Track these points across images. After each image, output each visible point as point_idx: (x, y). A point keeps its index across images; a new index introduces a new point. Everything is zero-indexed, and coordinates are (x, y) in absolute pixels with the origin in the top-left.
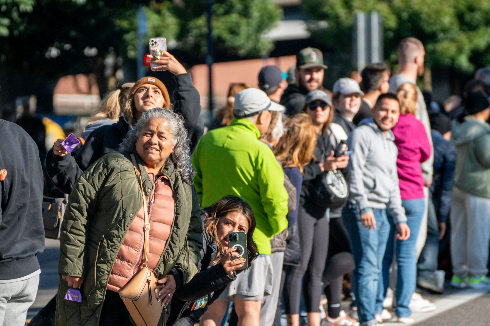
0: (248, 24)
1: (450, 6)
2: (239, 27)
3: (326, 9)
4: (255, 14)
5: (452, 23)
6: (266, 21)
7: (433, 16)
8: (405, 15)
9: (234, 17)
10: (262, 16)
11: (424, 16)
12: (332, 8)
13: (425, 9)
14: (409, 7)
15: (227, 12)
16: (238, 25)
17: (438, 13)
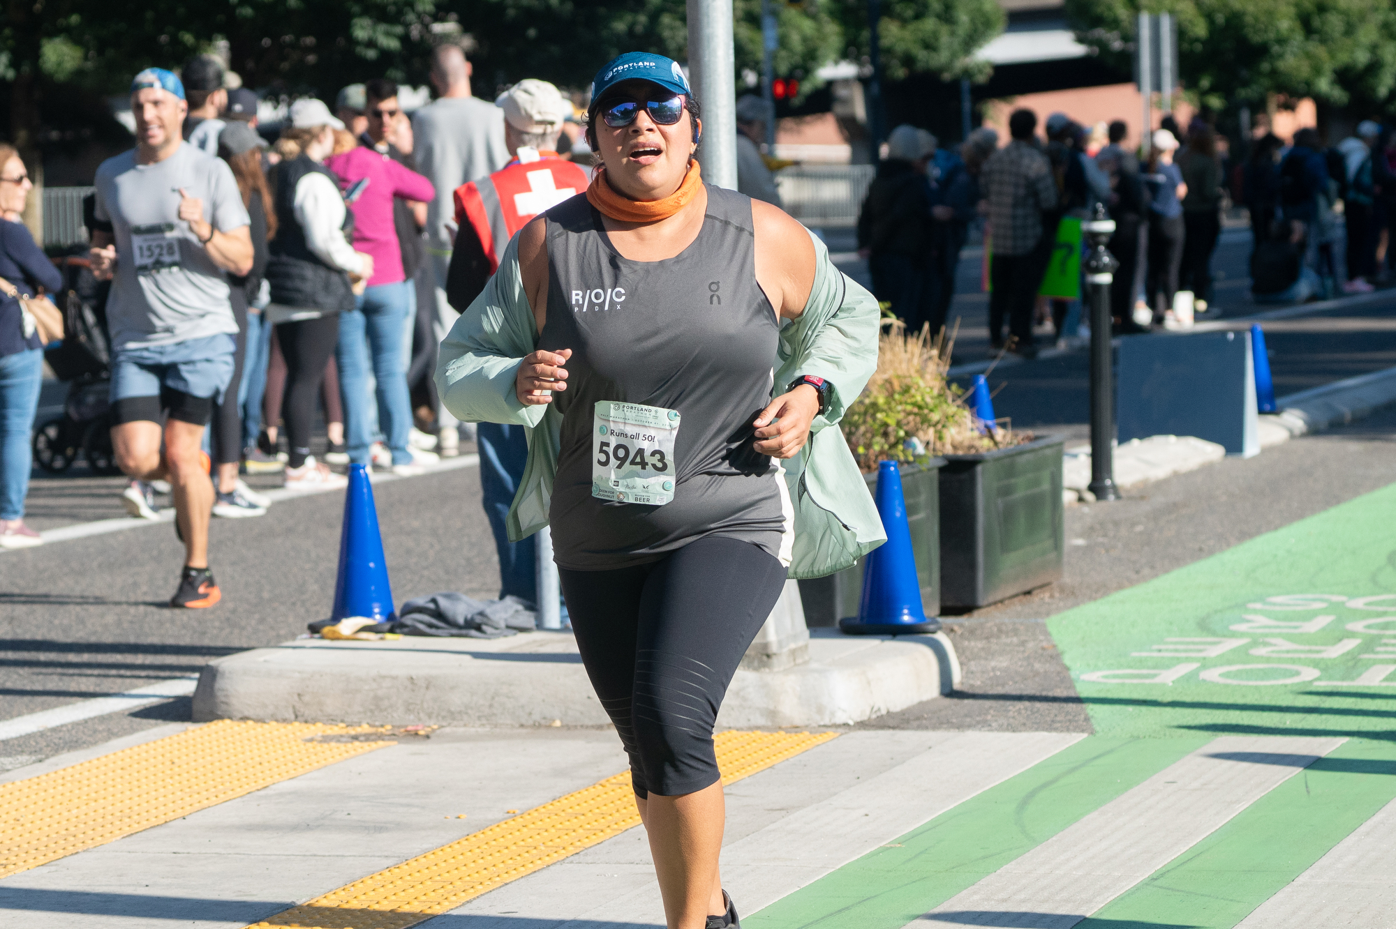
0: (953, 34)
1: (1288, 4)
2: (937, 39)
3: (1100, 10)
4: (963, 18)
5: (1292, 30)
6: (980, 27)
7: (1263, 19)
8: (1220, 19)
9: (929, 24)
10: (973, 21)
11: (1249, 19)
12: (1110, 8)
13: (1251, 8)
14: (1225, 5)
15: (919, 16)
16: (935, 35)
17: (1270, 14)
